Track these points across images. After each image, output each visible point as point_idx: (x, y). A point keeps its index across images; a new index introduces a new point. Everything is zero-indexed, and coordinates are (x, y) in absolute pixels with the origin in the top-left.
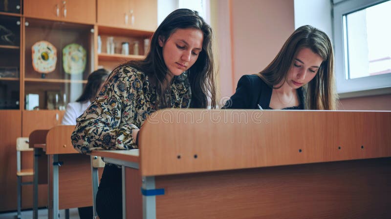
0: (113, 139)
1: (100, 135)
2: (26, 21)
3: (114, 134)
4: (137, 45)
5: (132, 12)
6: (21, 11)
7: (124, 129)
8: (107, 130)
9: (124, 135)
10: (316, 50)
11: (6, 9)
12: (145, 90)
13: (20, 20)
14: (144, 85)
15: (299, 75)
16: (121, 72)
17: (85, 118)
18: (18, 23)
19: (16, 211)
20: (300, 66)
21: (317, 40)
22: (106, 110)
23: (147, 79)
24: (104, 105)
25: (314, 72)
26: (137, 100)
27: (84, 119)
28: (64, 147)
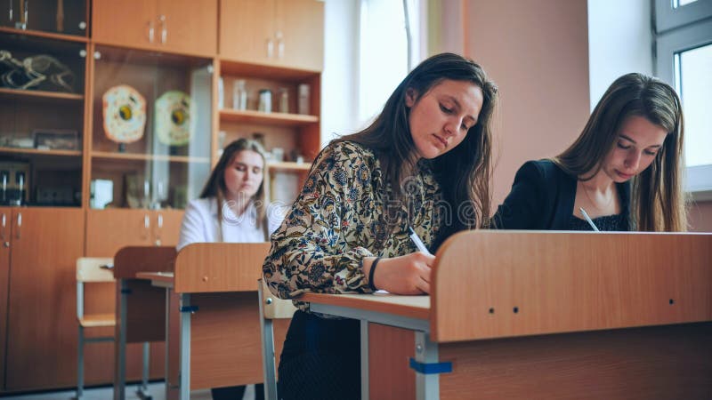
0: (327, 272)
1: (306, 265)
2: (96, 50)
3: (329, 263)
4: (285, 96)
5: (280, 35)
6: (88, 32)
7: (348, 259)
8: (320, 256)
9: (349, 270)
10: (656, 120)
11: (60, 28)
12: (374, 183)
13: (85, 48)
14: (373, 176)
15: (629, 162)
16: (338, 153)
17: (284, 233)
18: (83, 53)
19: (75, 389)
20: (629, 147)
21: (658, 101)
22: (318, 217)
23: (378, 167)
24: (315, 210)
25: (653, 154)
26: (363, 201)
27: (282, 235)
28: (204, 280)
